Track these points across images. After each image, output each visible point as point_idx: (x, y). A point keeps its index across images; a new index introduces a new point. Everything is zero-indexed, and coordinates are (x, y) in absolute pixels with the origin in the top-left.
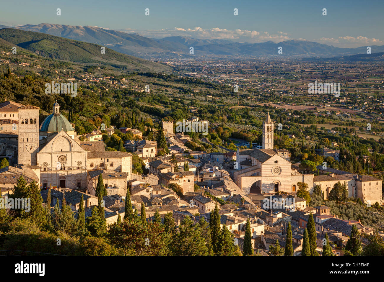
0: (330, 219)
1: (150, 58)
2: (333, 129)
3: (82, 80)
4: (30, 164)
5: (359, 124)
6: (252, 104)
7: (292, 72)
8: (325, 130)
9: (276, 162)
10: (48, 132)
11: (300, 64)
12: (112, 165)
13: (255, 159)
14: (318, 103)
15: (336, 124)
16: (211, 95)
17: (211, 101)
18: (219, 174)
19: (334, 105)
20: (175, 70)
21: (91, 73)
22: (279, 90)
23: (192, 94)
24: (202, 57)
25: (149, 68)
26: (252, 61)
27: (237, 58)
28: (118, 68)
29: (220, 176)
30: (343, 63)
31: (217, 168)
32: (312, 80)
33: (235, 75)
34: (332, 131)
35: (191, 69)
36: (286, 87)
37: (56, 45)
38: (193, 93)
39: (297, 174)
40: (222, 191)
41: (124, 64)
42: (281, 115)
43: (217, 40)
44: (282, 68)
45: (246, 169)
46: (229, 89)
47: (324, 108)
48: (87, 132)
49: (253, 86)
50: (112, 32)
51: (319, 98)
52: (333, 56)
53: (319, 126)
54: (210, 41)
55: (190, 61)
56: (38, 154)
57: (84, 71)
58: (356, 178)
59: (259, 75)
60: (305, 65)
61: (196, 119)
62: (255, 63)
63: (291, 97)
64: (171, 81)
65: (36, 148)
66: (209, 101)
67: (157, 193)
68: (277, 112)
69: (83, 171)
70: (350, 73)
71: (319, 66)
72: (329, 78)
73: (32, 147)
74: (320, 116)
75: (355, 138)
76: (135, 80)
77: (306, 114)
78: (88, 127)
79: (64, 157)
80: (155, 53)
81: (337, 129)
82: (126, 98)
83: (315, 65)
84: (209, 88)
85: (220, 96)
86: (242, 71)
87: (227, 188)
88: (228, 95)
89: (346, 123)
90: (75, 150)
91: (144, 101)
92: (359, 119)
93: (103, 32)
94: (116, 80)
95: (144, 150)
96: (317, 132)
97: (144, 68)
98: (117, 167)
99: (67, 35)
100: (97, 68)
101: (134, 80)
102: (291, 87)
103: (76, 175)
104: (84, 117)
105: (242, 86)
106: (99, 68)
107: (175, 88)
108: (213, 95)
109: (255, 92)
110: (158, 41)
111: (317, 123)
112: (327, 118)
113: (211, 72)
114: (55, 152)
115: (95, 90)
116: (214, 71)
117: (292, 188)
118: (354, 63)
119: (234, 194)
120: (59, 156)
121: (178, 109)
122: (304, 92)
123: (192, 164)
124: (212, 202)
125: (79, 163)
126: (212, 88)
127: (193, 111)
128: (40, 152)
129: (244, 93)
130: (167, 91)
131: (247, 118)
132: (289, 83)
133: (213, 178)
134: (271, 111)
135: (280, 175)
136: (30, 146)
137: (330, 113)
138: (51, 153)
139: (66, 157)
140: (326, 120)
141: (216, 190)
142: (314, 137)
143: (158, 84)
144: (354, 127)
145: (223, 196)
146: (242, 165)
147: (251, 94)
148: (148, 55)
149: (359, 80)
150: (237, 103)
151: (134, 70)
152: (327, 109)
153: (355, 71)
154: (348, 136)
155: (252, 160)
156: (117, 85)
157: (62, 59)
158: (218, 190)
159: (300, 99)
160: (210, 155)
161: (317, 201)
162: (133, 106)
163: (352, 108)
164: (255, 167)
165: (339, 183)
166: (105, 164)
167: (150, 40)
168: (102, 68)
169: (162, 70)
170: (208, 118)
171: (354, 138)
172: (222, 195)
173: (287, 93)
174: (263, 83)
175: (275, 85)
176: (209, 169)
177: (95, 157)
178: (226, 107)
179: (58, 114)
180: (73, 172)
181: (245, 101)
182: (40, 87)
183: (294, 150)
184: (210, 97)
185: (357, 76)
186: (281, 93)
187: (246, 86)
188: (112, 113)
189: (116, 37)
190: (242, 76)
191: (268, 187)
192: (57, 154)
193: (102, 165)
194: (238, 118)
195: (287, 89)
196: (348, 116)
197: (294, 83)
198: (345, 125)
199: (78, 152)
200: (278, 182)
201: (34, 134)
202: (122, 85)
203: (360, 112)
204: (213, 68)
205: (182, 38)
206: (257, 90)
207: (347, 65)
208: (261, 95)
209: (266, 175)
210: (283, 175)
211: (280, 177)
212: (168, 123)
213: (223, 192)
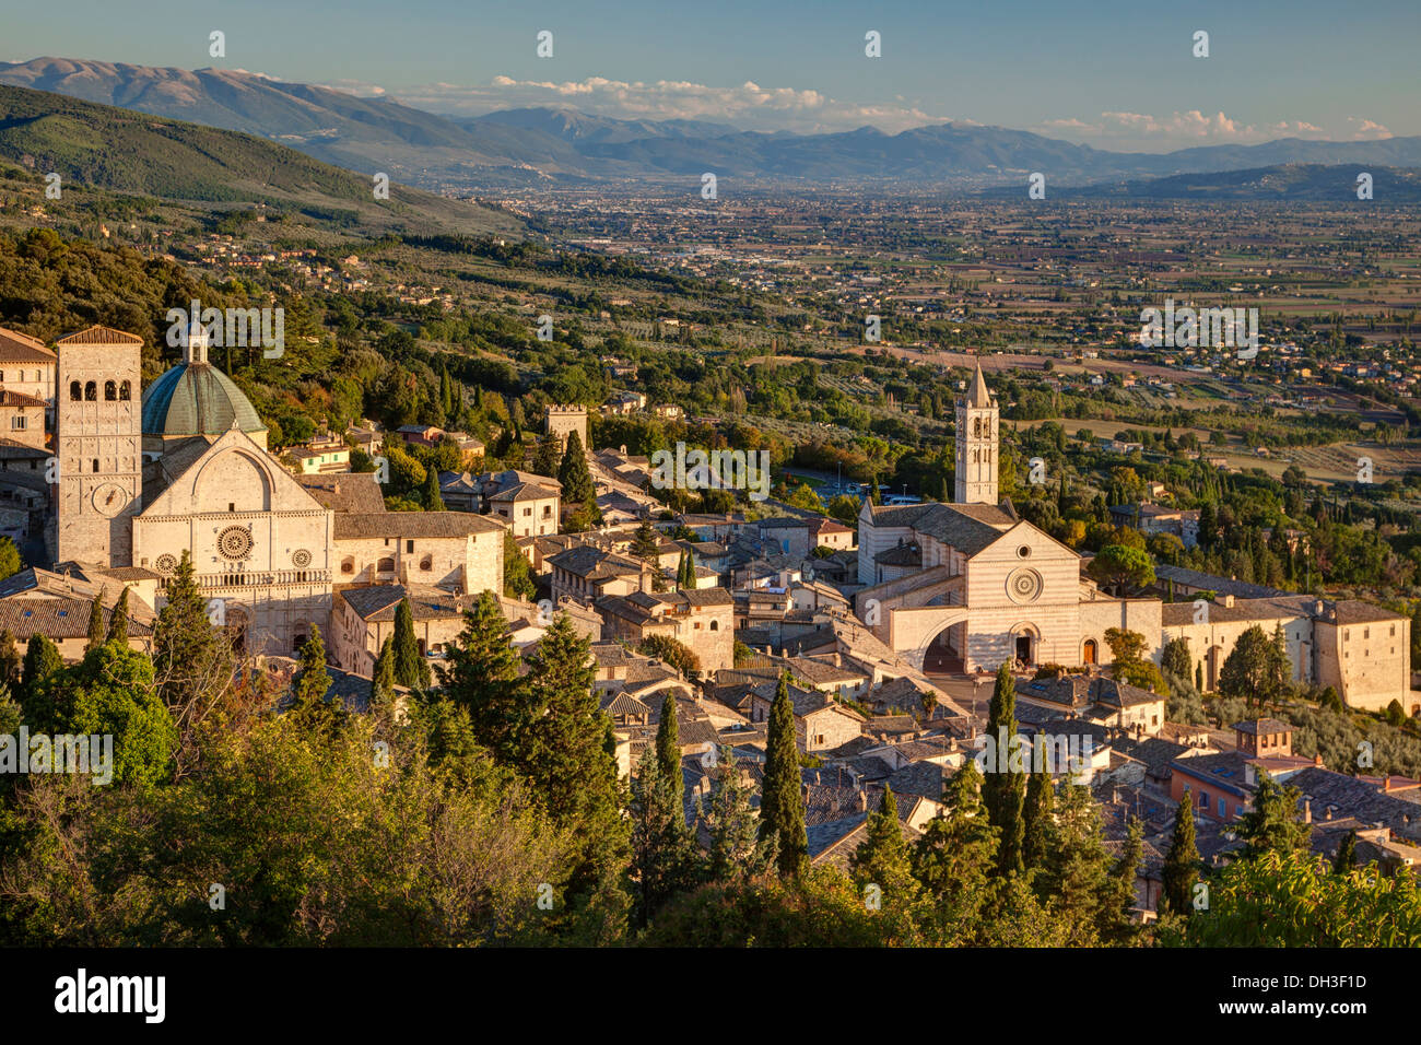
0: (1304, 772)
1: (438, 187)
2: (1119, 437)
3: (198, 260)
4: (107, 561)
5: (1205, 417)
6: (822, 350)
7: (950, 237)
8: (1092, 442)
9: (1024, 551)
10: (166, 438)
11: (977, 208)
12: (426, 565)
13: (934, 541)
14: (1054, 345)
15: (1126, 420)
16: (673, 318)
17: (676, 339)
18: (806, 599)
19: (1114, 352)
20: (532, 228)
21: (233, 235)
22: (910, 298)
23: (606, 315)
24: (624, 184)
25: (438, 219)
26: (805, 198)
27: (753, 187)
28: (325, 221)
29: (813, 608)
30: (1126, 207)
31: (796, 577)
32: (1024, 264)
33: (748, 246)
34: (1117, 445)
35: (591, 224)
36: (936, 290)
37: (96, 135)
38: (609, 309)
39: (1097, 598)
40: (839, 664)
41: (348, 206)
42: (931, 386)
43: (679, 122)
44: (914, 221)
45: (902, 579)
46: (735, 295)
47: (1078, 362)
48: (291, 440)
49: (817, 286)
50: (300, 90)
51: (1054, 328)
52: (1090, 182)
53: (1071, 428)
54: (652, 125)
55: (586, 197)
56: (136, 522)
57: (206, 229)
58: (1313, 611)
59: (836, 248)
60: (994, 213)
61: (638, 401)
62: (818, 204)
63: (955, 321)
64: (524, 265)
65: (130, 499)
66: (669, 339)
67: (611, 675)
68: (916, 376)
69: (318, 591)
70: (1154, 242)
71: (1043, 215)
72: (1084, 260)
73: (113, 492)
74: (1068, 392)
75: (1204, 467)
76: (394, 263)
77: (1019, 383)
78: (292, 422)
79: (241, 535)
80: (457, 168)
81: (1134, 436)
82: (373, 326)
83: (1030, 214)
84: (665, 291)
85: (705, 320)
86: (772, 233)
87: (853, 653)
88: (735, 316)
89: (1164, 417)
90: (286, 507)
91: (439, 337)
92: (1205, 403)
93: (266, 92)
94: (323, 261)
95: (518, 508)
96: (1064, 448)
97: (420, 219)
98: (447, 573)
99: (135, 101)
100: (255, 219)
101: (391, 264)
102: (952, 290)
103: (290, 605)
104: (266, 387)
105: (778, 284)
106: (262, 219)
107: (541, 290)
108: (680, 317)
109: (827, 307)
110: (468, 126)
111: (1059, 416)
112: (1093, 397)
113: (662, 238)
114: (205, 515)
115: (257, 296)
116: (672, 231)
117: (1082, 650)
118: (1165, 207)
119: (884, 677)
120: (220, 531)
121: (565, 366)
122: (1000, 306)
123: (700, 562)
124: (834, 709)
125: (302, 557)
126: (674, 291)
127: (620, 372)
128: (148, 513)
129: (787, 312)
130: (515, 302)
131: (815, 399)
132: (942, 276)
133: (787, 616)
134: (895, 375)
135: (1038, 602)
136: (104, 491)
137: (1100, 381)
138: (189, 518)
139: (247, 533)
140: (1092, 405)
141: (815, 660)
142: (1061, 466)
143: (478, 279)
144: (1189, 430)
145: (841, 683)
146: (885, 563)
147: (813, 314)
148: (430, 174)
149: (1186, 264)
150: (770, 346)
151: (387, 227)
152: (1088, 367)
153: (1171, 232)
154: (1178, 463)
155: (924, 545)
156: (330, 280)
157: (119, 187)
158: (821, 661)
159: (988, 332)
160: (755, 527)
161: (1184, 702)
162: (403, 353)
163: (1177, 363)
164: (936, 574)
165: (1258, 629)
166: (399, 563)
167: (438, 121)
168: (271, 219)
169: (485, 229)
170: (679, 396)
171: (1199, 467)
172: (839, 678)
173: (941, 310)
174: (850, 277)
175: (893, 284)
176: (765, 582)
177: (362, 535)
178: (731, 360)
179: (204, 366)
180: (278, 594)
181: (798, 339)
182: (89, 273)
183: (1035, 509)
184: (672, 322)
185: (1181, 250)
186: (920, 309)
187: (790, 285)
188: (364, 373)
189: (315, 108)
190: (775, 252)
191: (993, 648)
192: (215, 524)
193: (388, 565)
194: (785, 400)
195: (937, 297)
196: (1165, 392)
197: (961, 275)
198: (1158, 424)
199: (298, 513)
200: (1030, 627)
201: (123, 443)
202: (348, 280)
203: (1204, 377)
204: (669, 222)
205: (553, 117)
206: (834, 299)
207: (1140, 211)
208: (850, 317)
209: (985, 604)
210: (1049, 602)
211: (1035, 610)
212: (568, 410)
213: (842, 668)
